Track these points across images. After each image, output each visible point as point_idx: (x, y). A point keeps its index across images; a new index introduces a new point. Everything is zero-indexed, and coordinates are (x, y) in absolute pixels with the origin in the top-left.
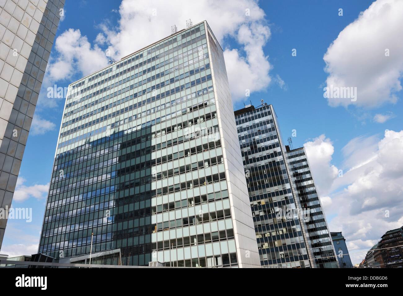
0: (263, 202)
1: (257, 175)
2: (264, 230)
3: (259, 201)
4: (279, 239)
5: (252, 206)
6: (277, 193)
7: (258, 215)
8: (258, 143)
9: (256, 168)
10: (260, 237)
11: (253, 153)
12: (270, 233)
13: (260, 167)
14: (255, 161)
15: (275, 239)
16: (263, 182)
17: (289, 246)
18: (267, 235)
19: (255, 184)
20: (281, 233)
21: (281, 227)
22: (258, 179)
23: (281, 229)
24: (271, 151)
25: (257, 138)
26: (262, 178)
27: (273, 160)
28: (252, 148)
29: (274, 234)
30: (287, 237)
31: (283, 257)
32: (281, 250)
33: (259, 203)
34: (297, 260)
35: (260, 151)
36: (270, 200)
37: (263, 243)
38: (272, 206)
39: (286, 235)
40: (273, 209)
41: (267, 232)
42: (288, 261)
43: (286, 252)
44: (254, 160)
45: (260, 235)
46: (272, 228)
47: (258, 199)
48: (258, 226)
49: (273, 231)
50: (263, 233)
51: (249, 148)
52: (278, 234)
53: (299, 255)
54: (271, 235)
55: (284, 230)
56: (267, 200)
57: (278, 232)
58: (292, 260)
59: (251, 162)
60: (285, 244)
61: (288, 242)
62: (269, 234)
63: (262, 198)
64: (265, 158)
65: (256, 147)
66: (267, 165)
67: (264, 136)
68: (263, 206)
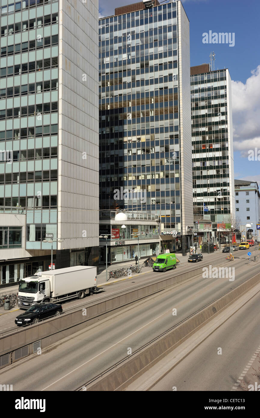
0: (143, 138)
1: (143, 104)
2: (139, 171)
3: (139, 137)
4: (153, 183)
5: (130, 142)
6: (162, 130)
7: (135, 154)
8: (151, 59)
9: (143, 94)
10: (133, 179)
11: (142, 73)
12: (145, 175)
13: (147, 93)
14: (142, 85)
15: (149, 183)
16: (148, 114)
17: (163, 192)
18: (142, 177)
19: (139, 115)
20: (157, 177)
21: (158, 170)
22: (143, 108)
23: (158, 173)
24: (165, 73)
25: (151, 51)
26: (147, 108)
27: (166, 86)
28: (142, 66)
29: (149, 177)
30: (163, 182)
31: (154, 203)
32: (153, 196)
33: (139, 139)
34: (168, 208)
35: (152, 71)
36: (152, 136)
37: (135, 186)
38: (153, 146)
39: (162, 179)
40: (153, 149)
41: (141, 174)
42: (158, 208)
43: (158, 198)
44: (143, 83)
45: (133, 177)
46: (148, 170)
47: (139, 134)
48: (132, 166)
49: (149, 173)
50: (137, 174)
51: (139, 65)
52: (154, 178)
53: (172, 203)
54: (145, 178)
55: (162, 174)
56: (149, 137)
57: (154, 176)
58: (163, 208)
59: (138, 86)
60: (158, 190)
61: (163, 187)
62: (143, 176)
63: (143, 134)
64: (156, 81)
65: (147, 64)
66: (156, 92)
67: (161, 49)
68: (143, 143)
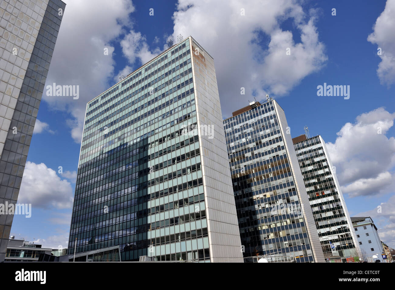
0: (268, 195)
1: (263, 169)
2: (270, 221)
3: (264, 194)
4: (283, 229)
5: (259, 199)
6: (281, 186)
7: (264, 207)
8: (263, 138)
9: (261, 163)
10: (266, 228)
11: (258, 148)
12: (275, 224)
13: (264, 162)
14: (260, 156)
15: (279, 230)
16: (268, 176)
17: (293, 236)
18: (273, 226)
19: (261, 178)
20: (285, 224)
21: (284, 218)
22: (263, 173)
23: (285, 220)
24: (275, 146)
25: (262, 133)
26: (267, 172)
27: (277, 154)
28: (257, 144)
29: (279, 225)
30: (291, 228)
31: (287, 246)
32: (285, 240)
33: (265, 196)
34: (300, 250)
35: (264, 146)
36: (274, 193)
37: (269, 234)
38: (277, 200)
39: (290, 225)
40: (277, 202)
41: (272, 223)
42: (292, 251)
43: (290, 242)
44: (260, 155)
45: (266, 226)
46: (277, 219)
47: (264, 192)
48: (264, 218)
49: (278, 222)
50: (268, 224)
51: (255, 144)
52: (283, 225)
53: (302, 244)
54: (276, 226)
55: (288, 221)
56: (272, 193)
57: (282, 223)
58: (296, 250)
59: (257, 157)
60: (288, 235)
61: (292, 232)
62: (274, 224)
63: (267, 191)
64: (269, 152)
65: (260, 142)
66: (271, 160)
67: (268, 131)
68: (269, 198)
